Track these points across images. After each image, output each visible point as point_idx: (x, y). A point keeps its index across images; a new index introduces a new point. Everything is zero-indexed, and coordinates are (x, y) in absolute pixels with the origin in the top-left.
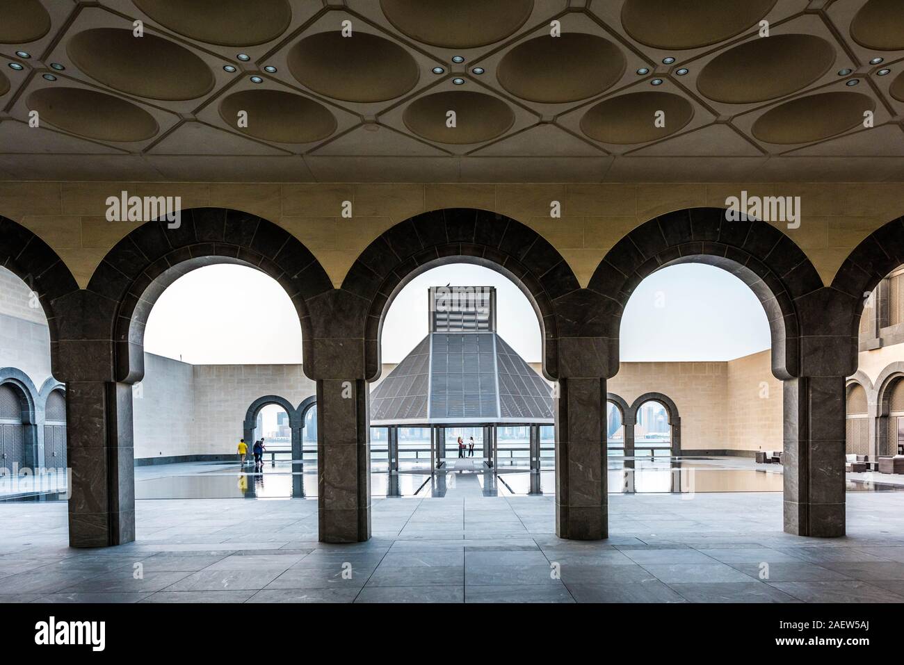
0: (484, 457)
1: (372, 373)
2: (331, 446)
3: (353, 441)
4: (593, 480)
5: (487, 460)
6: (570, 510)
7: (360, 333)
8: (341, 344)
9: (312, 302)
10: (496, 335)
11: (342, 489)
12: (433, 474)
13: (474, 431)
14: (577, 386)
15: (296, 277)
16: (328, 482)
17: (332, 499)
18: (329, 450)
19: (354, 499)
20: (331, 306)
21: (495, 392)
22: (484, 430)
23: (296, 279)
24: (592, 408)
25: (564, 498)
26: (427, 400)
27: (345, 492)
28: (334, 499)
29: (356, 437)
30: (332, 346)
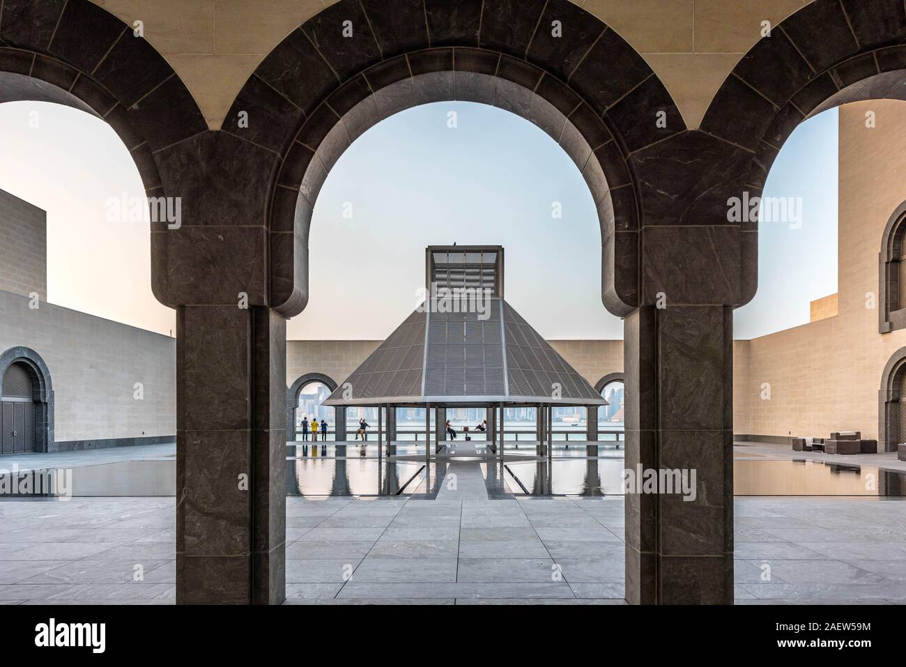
0: (488, 440)
1: (284, 295)
2: (198, 434)
3: (242, 425)
4: (707, 505)
5: (491, 443)
6: (662, 562)
7: (258, 216)
8: (220, 237)
9: (165, 156)
10: (504, 302)
11: (218, 517)
12: (428, 461)
13: (477, 412)
14: (679, 321)
15: (135, 106)
16: (191, 503)
17: (198, 536)
18: (194, 442)
19: (243, 536)
20: (203, 164)
21: (502, 365)
22: (487, 411)
23: (135, 111)
24: (706, 363)
25: (647, 537)
26: (421, 375)
27: (223, 523)
28: (204, 537)
29: (248, 416)
30: (202, 239)
